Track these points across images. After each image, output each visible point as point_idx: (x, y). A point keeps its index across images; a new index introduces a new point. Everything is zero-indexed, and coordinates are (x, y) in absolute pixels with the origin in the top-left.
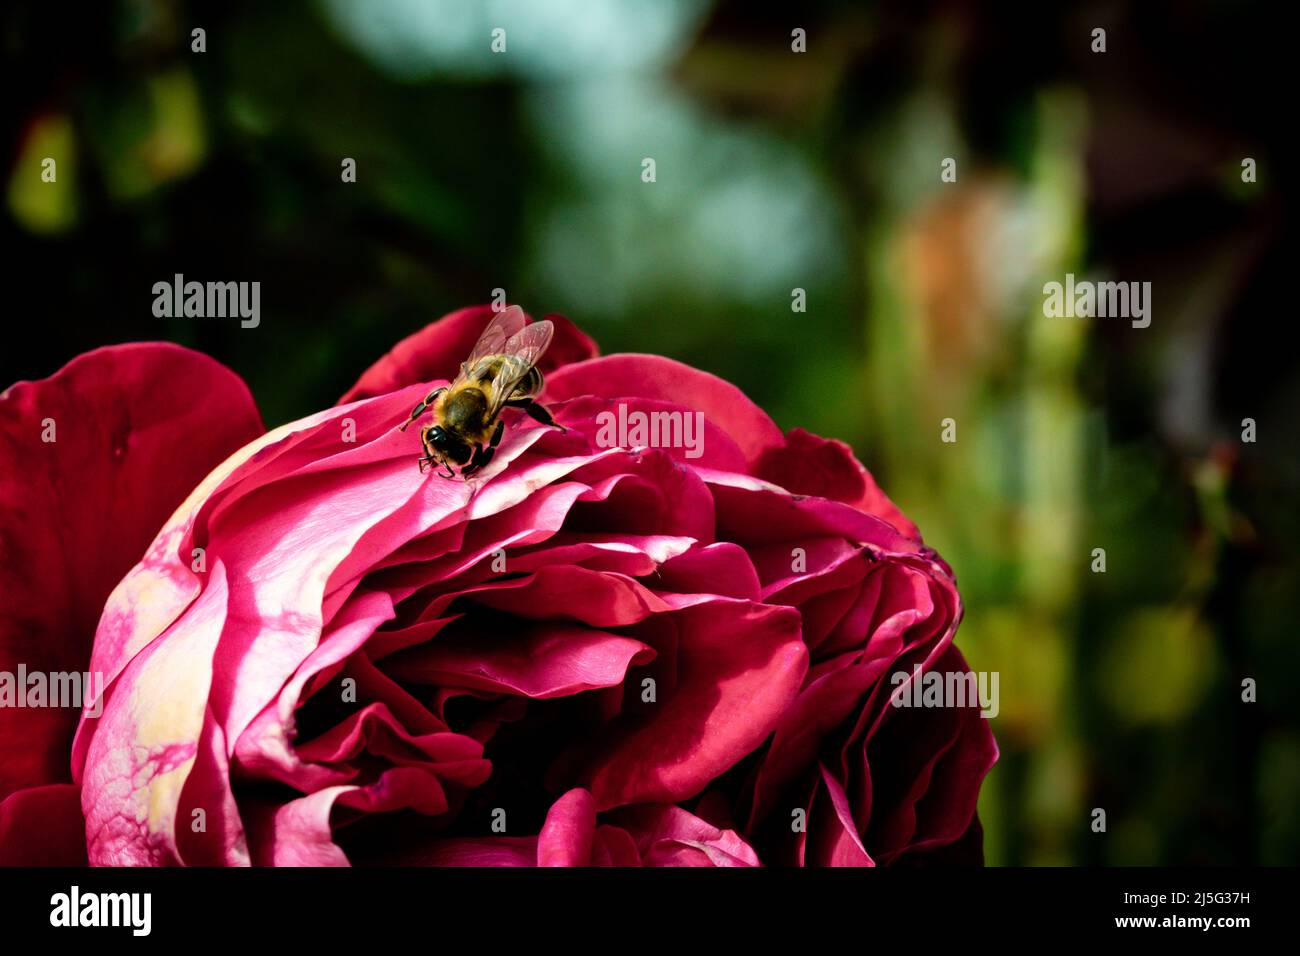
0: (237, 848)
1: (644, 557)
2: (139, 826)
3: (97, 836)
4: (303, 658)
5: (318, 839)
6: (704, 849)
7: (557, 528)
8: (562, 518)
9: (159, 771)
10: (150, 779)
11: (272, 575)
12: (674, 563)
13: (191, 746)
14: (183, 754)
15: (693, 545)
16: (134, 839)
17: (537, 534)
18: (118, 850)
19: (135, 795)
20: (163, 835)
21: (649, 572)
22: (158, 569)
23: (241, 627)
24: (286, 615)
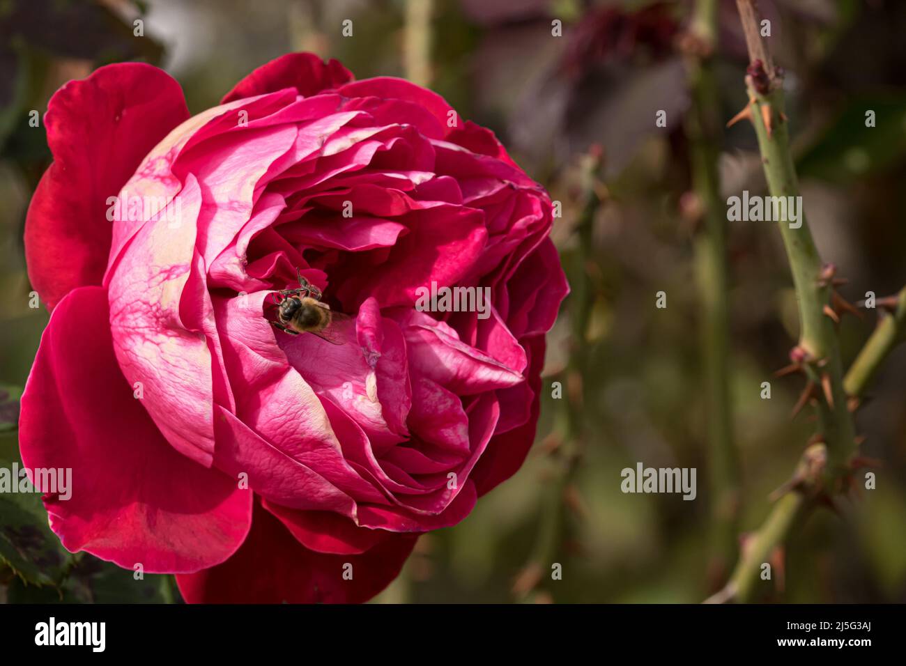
0: (209, 318)
1: (409, 182)
2: (151, 306)
3: (121, 312)
4: (244, 224)
5: (256, 315)
6: (433, 330)
7: (367, 163)
8: (370, 158)
9: (168, 278)
10: (160, 283)
11: (220, 182)
12: (424, 185)
13: (186, 266)
14: (181, 270)
15: (434, 177)
16: (147, 313)
17: (358, 166)
18: (136, 319)
19: (149, 291)
20: (171, 311)
21: (411, 189)
22: (152, 178)
23: (208, 208)
24: (231, 202)
